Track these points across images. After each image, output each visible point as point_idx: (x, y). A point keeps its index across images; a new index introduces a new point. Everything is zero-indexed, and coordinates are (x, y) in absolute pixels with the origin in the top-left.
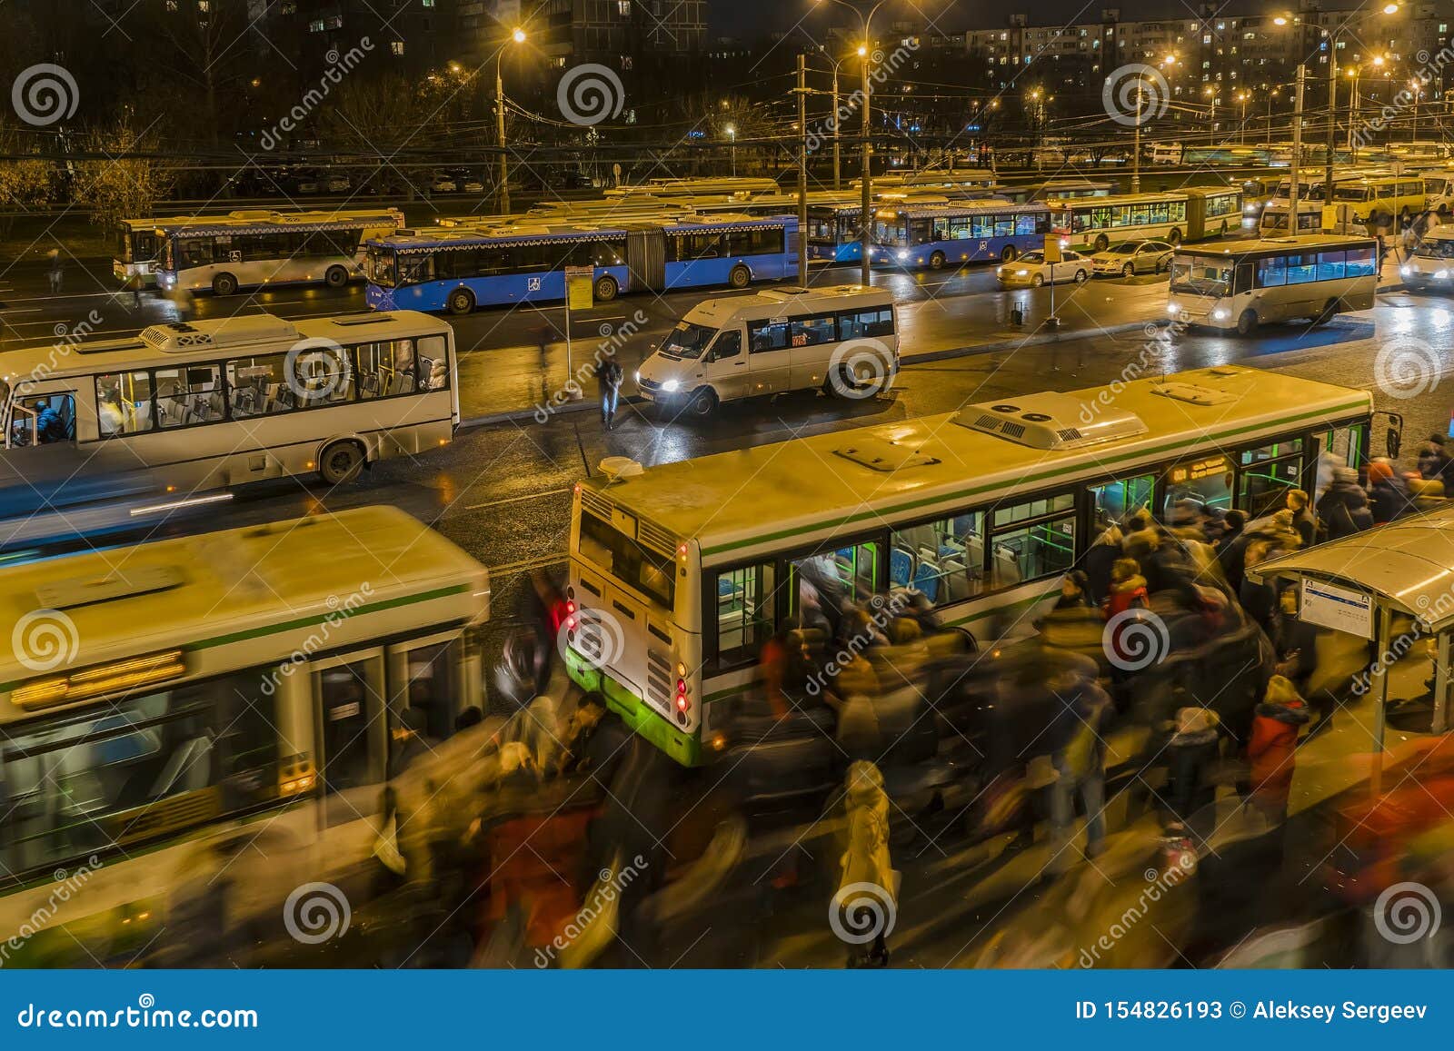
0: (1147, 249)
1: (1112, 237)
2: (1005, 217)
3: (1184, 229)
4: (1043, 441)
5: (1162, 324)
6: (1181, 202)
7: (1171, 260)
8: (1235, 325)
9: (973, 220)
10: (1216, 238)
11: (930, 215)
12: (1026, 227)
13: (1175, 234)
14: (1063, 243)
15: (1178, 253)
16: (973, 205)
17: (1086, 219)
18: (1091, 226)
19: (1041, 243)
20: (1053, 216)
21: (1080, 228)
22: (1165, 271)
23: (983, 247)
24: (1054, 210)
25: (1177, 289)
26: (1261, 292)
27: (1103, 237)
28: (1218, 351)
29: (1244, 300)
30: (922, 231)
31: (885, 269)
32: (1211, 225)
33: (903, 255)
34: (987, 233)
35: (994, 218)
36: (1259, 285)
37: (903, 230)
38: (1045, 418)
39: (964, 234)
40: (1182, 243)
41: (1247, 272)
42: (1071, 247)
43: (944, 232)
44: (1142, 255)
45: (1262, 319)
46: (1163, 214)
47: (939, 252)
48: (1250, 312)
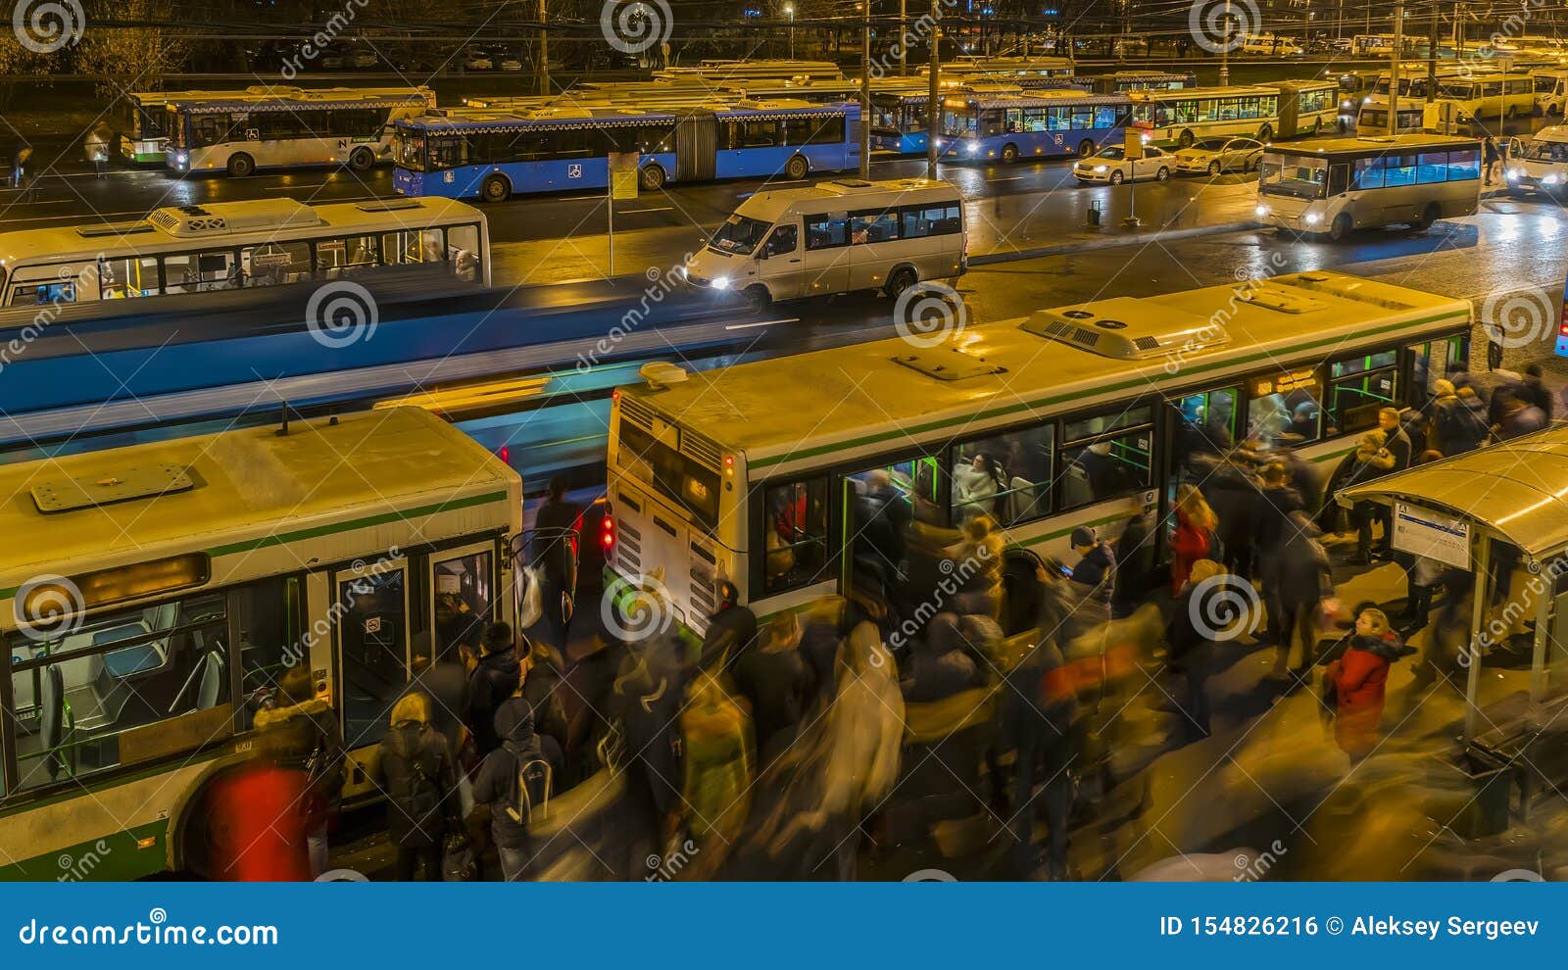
0: (1236, 146)
1: (1197, 133)
2: (1084, 109)
3: (1275, 126)
4: (1118, 350)
5: (1250, 227)
6: (1272, 97)
7: (1260, 158)
8: (1329, 229)
9: (1049, 112)
10: (1311, 135)
11: (1003, 105)
12: (1105, 120)
13: (1266, 131)
14: (1145, 138)
15: (1267, 150)
16: (1048, 95)
17: (1170, 112)
18: (1175, 121)
19: (1121, 138)
20: (1134, 108)
21: (1164, 122)
22: (1254, 170)
23: (1058, 141)
24: (1136, 103)
25: (1265, 190)
26: (1357, 195)
27: (1187, 132)
28: (1310, 258)
29: (1338, 203)
30: (993, 121)
31: (953, 162)
32: (1305, 122)
33: (973, 147)
34: (1064, 125)
35: (1071, 110)
36: (1356, 188)
37: (973, 121)
38: (1121, 325)
39: (1038, 126)
40: (1273, 140)
41: (1341, 172)
42: (1153, 143)
43: (1018, 123)
44: (1230, 152)
45: (1357, 224)
46: (1254, 109)
47: (1012, 145)
48: (1345, 216)
